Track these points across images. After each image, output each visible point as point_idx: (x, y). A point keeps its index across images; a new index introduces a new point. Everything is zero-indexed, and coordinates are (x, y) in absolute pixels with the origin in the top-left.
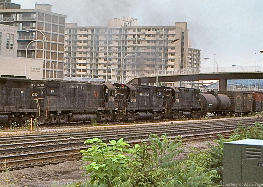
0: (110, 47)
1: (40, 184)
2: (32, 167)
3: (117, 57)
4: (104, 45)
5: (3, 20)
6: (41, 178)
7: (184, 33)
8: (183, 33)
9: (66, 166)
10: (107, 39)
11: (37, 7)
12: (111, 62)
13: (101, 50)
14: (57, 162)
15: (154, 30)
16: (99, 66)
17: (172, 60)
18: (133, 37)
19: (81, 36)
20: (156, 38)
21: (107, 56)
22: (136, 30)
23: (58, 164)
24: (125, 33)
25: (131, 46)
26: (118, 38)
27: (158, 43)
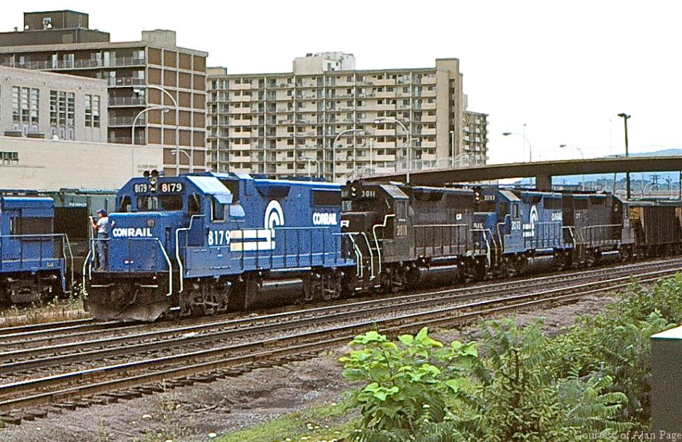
0: (299, 116)
1: (214, 420)
2: (190, 384)
3: (316, 135)
4: (287, 111)
5: (75, 67)
6: (214, 409)
7: (453, 80)
8: (451, 81)
9: (258, 379)
10: (293, 98)
11: (147, 36)
12: (302, 147)
13: (280, 122)
14: (237, 372)
15: (391, 76)
16: (277, 154)
17: (432, 138)
18: (348, 93)
19: (237, 93)
20: (396, 94)
21: (294, 134)
22: (354, 78)
23: (242, 375)
24: (330, 85)
25: (344, 111)
26: (316, 96)
27: (400, 103)
